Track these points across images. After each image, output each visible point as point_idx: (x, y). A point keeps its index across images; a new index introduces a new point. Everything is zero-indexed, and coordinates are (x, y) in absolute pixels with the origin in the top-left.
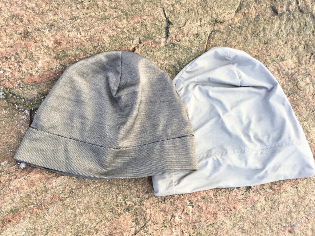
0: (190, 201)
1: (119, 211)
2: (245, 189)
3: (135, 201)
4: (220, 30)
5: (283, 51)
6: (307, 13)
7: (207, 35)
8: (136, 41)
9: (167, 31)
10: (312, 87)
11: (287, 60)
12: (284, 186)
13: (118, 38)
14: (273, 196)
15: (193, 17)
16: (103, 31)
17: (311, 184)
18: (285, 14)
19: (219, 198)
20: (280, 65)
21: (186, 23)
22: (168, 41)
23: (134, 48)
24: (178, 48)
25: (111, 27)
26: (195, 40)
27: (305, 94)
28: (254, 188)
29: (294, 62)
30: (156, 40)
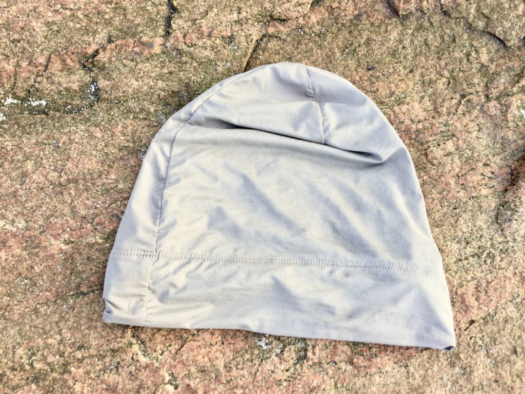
0: (172, 375)
1: (16, 381)
2: (295, 358)
3: (53, 363)
4: (279, 35)
5: (403, 85)
6: (458, 18)
7: (251, 42)
8: (101, 37)
9: (168, 25)
10: (458, 162)
11: (411, 104)
12: (379, 359)
13: (65, 28)
14: (353, 381)
15: (224, 3)
16: (35, 11)
17: (439, 361)
18: (413, 16)
19: (234, 372)
20: (394, 112)
21: (209, 13)
22: (168, 45)
23: (95, 50)
24: (188, 60)
25: (51, 6)
26: (224, 47)
27: (442, 172)
28: (314, 358)
29: (425, 110)
30: (142, 39)
